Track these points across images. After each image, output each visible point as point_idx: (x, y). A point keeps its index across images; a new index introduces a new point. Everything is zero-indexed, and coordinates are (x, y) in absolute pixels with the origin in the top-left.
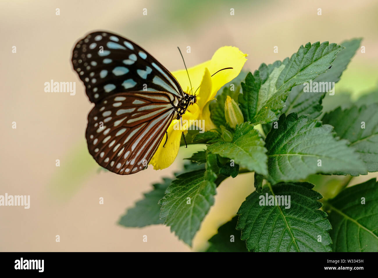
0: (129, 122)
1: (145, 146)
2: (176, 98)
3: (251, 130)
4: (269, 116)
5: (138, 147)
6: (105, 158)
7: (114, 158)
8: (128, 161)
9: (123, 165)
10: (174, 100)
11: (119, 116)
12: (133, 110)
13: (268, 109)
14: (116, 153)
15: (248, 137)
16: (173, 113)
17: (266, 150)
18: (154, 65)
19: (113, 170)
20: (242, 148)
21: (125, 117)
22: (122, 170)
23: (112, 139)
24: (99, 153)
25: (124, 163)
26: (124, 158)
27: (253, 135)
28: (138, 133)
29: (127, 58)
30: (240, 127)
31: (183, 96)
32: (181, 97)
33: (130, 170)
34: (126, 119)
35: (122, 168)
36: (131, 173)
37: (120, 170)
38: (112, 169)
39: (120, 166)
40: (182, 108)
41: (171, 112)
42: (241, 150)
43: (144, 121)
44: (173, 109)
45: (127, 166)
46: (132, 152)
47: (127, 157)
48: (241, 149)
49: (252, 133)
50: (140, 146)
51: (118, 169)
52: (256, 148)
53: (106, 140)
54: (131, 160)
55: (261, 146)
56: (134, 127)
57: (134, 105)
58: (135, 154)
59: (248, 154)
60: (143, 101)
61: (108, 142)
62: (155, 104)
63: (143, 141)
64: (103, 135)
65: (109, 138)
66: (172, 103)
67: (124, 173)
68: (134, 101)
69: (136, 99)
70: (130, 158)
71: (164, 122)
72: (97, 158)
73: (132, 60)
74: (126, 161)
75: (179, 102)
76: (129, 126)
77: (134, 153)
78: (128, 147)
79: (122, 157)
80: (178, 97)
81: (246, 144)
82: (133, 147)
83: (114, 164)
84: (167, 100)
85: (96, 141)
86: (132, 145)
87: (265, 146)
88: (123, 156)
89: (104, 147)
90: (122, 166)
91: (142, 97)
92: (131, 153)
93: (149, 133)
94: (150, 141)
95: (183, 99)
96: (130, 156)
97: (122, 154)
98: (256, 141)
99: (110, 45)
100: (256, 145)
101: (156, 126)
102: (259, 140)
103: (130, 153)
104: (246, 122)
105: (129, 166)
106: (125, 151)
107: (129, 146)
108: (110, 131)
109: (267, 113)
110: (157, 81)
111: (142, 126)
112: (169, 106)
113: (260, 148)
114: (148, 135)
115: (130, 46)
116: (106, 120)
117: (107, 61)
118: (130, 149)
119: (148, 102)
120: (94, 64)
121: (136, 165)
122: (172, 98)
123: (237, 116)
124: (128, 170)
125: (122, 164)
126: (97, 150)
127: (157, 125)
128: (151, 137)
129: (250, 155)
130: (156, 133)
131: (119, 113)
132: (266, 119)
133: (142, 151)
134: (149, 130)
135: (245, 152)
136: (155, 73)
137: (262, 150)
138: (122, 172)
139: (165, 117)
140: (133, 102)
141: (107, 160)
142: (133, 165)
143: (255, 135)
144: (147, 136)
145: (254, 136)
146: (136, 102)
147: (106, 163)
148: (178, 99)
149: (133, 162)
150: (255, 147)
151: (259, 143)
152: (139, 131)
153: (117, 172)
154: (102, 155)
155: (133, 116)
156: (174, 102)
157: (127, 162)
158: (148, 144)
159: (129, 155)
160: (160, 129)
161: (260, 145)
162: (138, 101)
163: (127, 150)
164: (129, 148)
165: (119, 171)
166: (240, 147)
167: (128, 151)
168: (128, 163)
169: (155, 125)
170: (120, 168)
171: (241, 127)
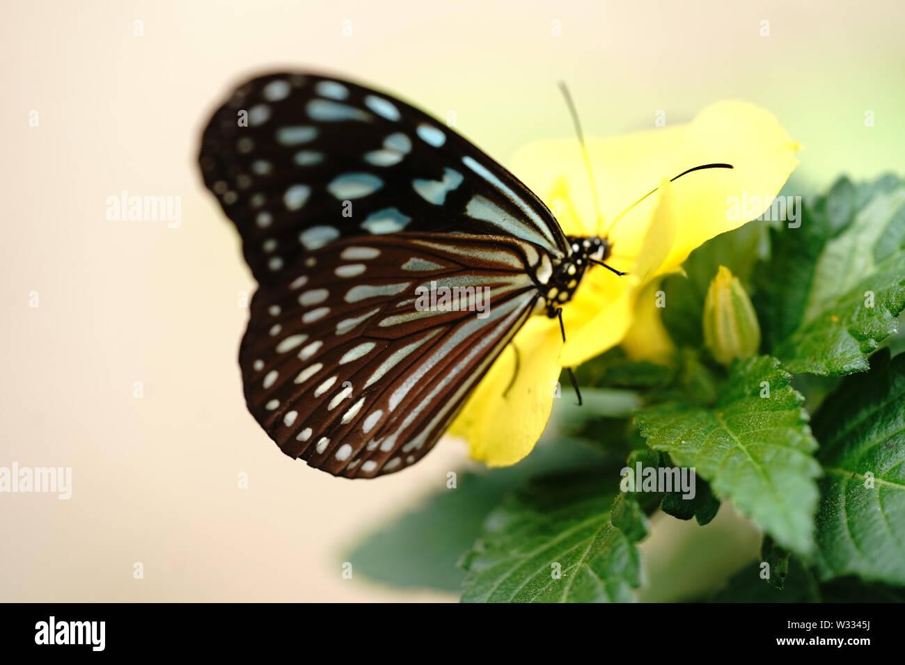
0: (385, 323)
1: (433, 400)
2: (546, 259)
3: (779, 388)
4: (840, 350)
5: (410, 401)
6: (299, 426)
7: (330, 427)
8: (376, 440)
9: (356, 452)
10: (540, 263)
11: (354, 304)
12: (402, 287)
13: (839, 324)
14: (337, 413)
15: (766, 410)
16: (533, 303)
17: (815, 469)
18: (470, 162)
19: (325, 463)
20: (743, 440)
21: (373, 310)
22: (353, 465)
23: (327, 372)
24: (278, 413)
25: (362, 445)
26: (362, 430)
27: (784, 408)
28: (415, 358)
29: (379, 146)
30: (744, 368)
31: (566, 253)
32: (560, 255)
33: (378, 467)
34: (376, 314)
35: (354, 459)
36: (380, 473)
37: (347, 465)
38: (321, 461)
39: (349, 455)
40: (562, 288)
41: (525, 299)
42: (738, 448)
43: (435, 323)
44: (534, 292)
45: (370, 454)
46: (389, 413)
47: (374, 428)
48: (740, 445)
49: (781, 400)
50: (417, 396)
51: (340, 462)
52: (788, 456)
53: (304, 376)
54: (382, 439)
55: (805, 452)
56: (402, 338)
57: (405, 271)
58: (397, 420)
59: (758, 467)
60: (437, 262)
61: (313, 382)
62: (477, 274)
63: (427, 383)
64: (299, 360)
65: (317, 368)
66: (532, 272)
67: (358, 474)
68: (406, 260)
69: (413, 256)
70: (382, 431)
71: (500, 328)
72: (273, 427)
73: (393, 151)
74: (370, 440)
75: (556, 269)
76: (387, 336)
77: (395, 418)
78: (376, 396)
79: (355, 426)
80: (552, 257)
81: (757, 430)
82: (395, 400)
83: (328, 447)
84: (516, 263)
85: (271, 378)
86: (390, 394)
87: (816, 455)
88: (358, 423)
89: (296, 395)
90: (354, 455)
91: (436, 250)
92: (385, 417)
93: (450, 360)
94: (450, 384)
95: (566, 260)
96: (380, 425)
97: (355, 418)
98: (791, 431)
99: (319, 110)
100: (787, 444)
101: (473, 340)
102: (800, 432)
103: (382, 417)
104: (766, 357)
105: (376, 455)
106: (367, 411)
107: (380, 395)
108: (320, 350)
109: (836, 338)
110: (479, 209)
111: (428, 338)
112: (523, 280)
113: (798, 457)
114: (445, 366)
115: (388, 111)
116: (310, 317)
117: (306, 159)
118: (384, 406)
119: (452, 265)
120: (262, 168)
121: (397, 452)
122: (533, 258)
123: (741, 331)
124: (370, 466)
125: (354, 449)
126: (274, 405)
127: (476, 337)
128: (454, 372)
129: (766, 474)
130: (472, 360)
131: (355, 295)
132: (830, 358)
133: (422, 413)
134: (450, 349)
135: (750, 459)
136: (473, 186)
137: (804, 468)
138: (351, 470)
139: (506, 312)
140: (402, 264)
141: (307, 434)
142: (389, 452)
143: (790, 409)
144: (442, 369)
145: (786, 413)
146: (414, 264)
147: (303, 443)
148: (551, 262)
149: (388, 444)
150: (785, 450)
151: (799, 438)
152: (417, 350)
153: (338, 471)
154: (291, 417)
155: (402, 307)
156: (539, 271)
157: (370, 443)
158: (442, 392)
159: (378, 423)
160: (485, 348)
161: (801, 447)
162: (421, 261)
163: (374, 406)
164: (378, 402)
165: (342, 467)
166: (737, 435)
167: (376, 409)
168: (373, 446)
169: (471, 337)
170: (347, 459)
171: (749, 368)
